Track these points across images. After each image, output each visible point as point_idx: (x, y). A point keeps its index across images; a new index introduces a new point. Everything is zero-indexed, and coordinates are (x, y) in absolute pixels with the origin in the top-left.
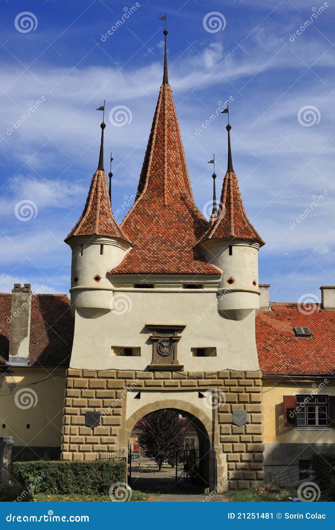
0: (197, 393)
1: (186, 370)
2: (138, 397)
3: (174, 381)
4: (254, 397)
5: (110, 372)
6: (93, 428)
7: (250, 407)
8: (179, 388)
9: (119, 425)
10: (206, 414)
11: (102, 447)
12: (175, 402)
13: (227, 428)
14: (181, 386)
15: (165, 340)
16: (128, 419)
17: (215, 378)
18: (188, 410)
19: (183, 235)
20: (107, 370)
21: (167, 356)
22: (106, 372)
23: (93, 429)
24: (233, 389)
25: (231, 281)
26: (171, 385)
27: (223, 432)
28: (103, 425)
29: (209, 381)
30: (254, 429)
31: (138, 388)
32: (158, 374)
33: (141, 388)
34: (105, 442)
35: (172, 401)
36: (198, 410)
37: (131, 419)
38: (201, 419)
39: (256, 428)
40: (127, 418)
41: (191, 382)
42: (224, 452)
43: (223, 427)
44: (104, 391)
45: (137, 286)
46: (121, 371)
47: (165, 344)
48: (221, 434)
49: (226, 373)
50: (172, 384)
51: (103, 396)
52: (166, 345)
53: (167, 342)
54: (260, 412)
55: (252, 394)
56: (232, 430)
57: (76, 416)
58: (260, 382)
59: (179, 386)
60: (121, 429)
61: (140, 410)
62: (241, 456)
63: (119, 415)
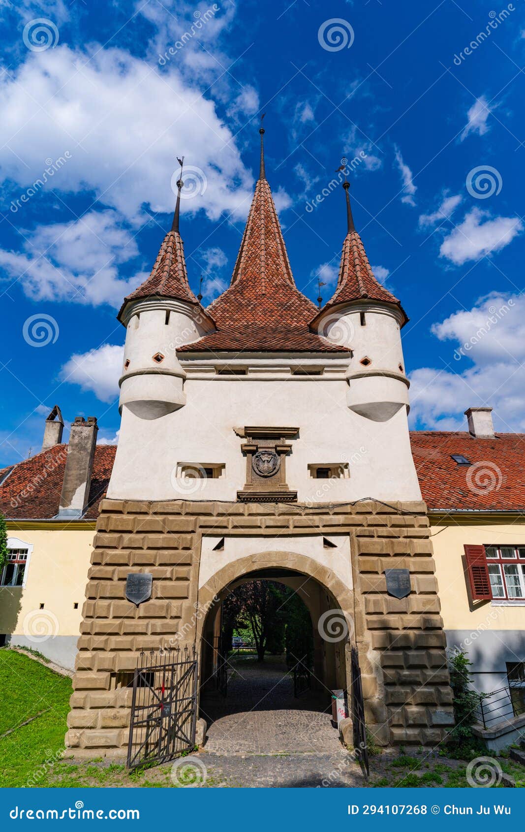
0: (320, 539)
1: (301, 499)
2: (220, 546)
3: (281, 517)
4: (419, 546)
5: (174, 505)
6: (139, 604)
7: (414, 563)
8: (291, 530)
9: (186, 598)
10: (339, 577)
11: (153, 642)
12: (285, 555)
13: (376, 603)
14: (295, 527)
15: (266, 451)
16: (203, 588)
17: (350, 513)
18: (306, 569)
19: (289, 322)
20: (169, 501)
21: (269, 477)
22: (167, 505)
23: (138, 606)
24: (382, 532)
25: (366, 362)
26: (275, 524)
27: (372, 610)
28: (157, 598)
29: (341, 519)
30: (424, 604)
31: (219, 531)
32: (255, 507)
33: (224, 531)
34: (158, 631)
35: (278, 553)
36: (323, 571)
37: (207, 587)
38: (329, 584)
39: (429, 602)
40: (201, 584)
41: (310, 520)
42: (375, 649)
43: (369, 600)
44: (161, 536)
45: (221, 372)
46: (192, 503)
47: (265, 458)
48: (368, 614)
49: (368, 504)
50: (279, 524)
51: (159, 545)
52: (267, 459)
53: (270, 454)
54: (432, 573)
55: (415, 540)
56: (388, 606)
57: (109, 582)
58: (425, 520)
59: (291, 527)
60: (188, 605)
61: (223, 570)
62: (406, 658)
63: (187, 579)
